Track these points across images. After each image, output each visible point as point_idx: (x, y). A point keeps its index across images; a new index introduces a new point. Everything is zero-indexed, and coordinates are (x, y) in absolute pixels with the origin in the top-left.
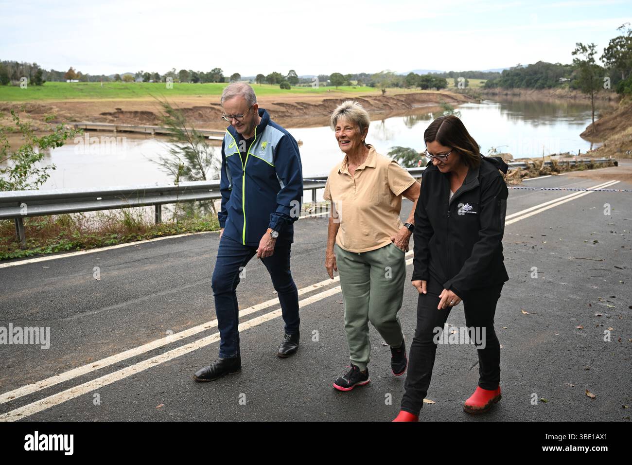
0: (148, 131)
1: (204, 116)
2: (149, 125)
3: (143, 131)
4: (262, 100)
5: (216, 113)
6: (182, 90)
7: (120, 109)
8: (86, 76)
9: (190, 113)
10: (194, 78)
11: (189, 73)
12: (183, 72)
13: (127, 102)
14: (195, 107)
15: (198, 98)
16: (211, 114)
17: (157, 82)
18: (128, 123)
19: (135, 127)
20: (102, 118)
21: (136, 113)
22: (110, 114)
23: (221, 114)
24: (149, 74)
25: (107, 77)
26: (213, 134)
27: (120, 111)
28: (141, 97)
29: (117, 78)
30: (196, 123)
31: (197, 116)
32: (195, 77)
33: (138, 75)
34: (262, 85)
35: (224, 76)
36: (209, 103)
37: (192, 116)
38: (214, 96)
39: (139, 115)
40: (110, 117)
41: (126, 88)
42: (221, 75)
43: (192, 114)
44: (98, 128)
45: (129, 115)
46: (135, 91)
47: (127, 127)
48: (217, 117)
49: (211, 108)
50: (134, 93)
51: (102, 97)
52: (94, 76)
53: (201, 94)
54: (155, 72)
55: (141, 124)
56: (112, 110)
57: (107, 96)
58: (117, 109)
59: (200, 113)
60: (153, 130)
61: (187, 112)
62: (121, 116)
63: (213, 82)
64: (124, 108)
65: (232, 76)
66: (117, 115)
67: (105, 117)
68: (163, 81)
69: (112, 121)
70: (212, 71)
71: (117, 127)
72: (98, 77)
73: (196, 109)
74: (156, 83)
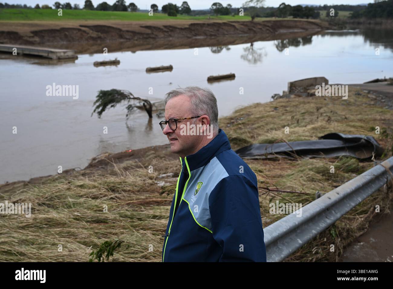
1: (69, 37)
5: (82, 34)
9: (57, 34)
16: (77, 35)
21: (3, 32)
23: (86, 35)
31: (63, 36)
36: (78, 25)
37: (58, 36)
48: (81, 38)
49: (78, 29)
59: (66, 34)
61: (54, 33)
73: (63, 30)
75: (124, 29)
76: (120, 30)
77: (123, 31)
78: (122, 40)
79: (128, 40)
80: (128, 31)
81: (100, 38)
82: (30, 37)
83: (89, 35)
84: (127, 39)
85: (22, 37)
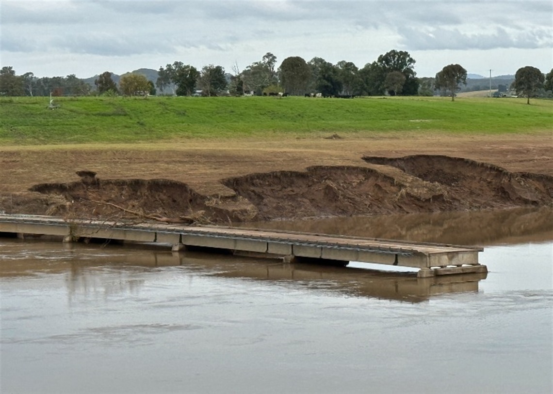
0: (162, 242)
1: (341, 197)
2: (169, 222)
3: (148, 240)
4: (531, 146)
5: (379, 187)
6: (284, 117)
7: (92, 174)
8: (27, 79)
9: (300, 188)
10: (325, 82)
11: (314, 68)
12: (293, 64)
13: (115, 152)
14: (317, 169)
15: (329, 141)
16: (363, 188)
17: (213, 94)
18: (107, 217)
19: (126, 228)
20: (35, 200)
21: (136, 184)
22: (60, 188)
23: (394, 189)
24: (193, 70)
25: (82, 82)
26: (360, 252)
27: (89, 179)
28: (159, 138)
29: (106, 82)
30: (317, 218)
31: (319, 196)
32: (329, 79)
33: (165, 76)
34: (533, 101)
35: (419, 76)
36: (359, 157)
37: (303, 196)
38: (381, 134)
39: (145, 191)
40: (58, 198)
41: (121, 113)
42: (409, 71)
43: (304, 189)
44: (20, 230)
45: (114, 193)
46: (144, 120)
47: (102, 227)
48: (379, 200)
49: (364, 170)
50: (143, 129)
51: (48, 139)
52: (46, 80)
53: (341, 128)
54: (215, 66)
55: (146, 219)
56: (67, 178)
57: (62, 136)
58: (81, 174)
59: (328, 187)
60: (177, 241)
61: (291, 183)
62: (92, 195)
63: (381, 93)
64: (102, 171)
65: (440, 75)
66: (81, 193)
67: (44, 196)
68: (232, 93)
69: (61, 210)
70: (381, 59)
71: (73, 228)
72: (57, 81)
73: (318, 173)
74: (210, 98)
75: (512, 168)
76: (499, 172)
77: (511, 176)
78: (509, 207)
79: (530, 207)
80: (525, 176)
81: (438, 198)
82: (225, 198)
83: (403, 191)
84: (526, 202)
85: (203, 198)
